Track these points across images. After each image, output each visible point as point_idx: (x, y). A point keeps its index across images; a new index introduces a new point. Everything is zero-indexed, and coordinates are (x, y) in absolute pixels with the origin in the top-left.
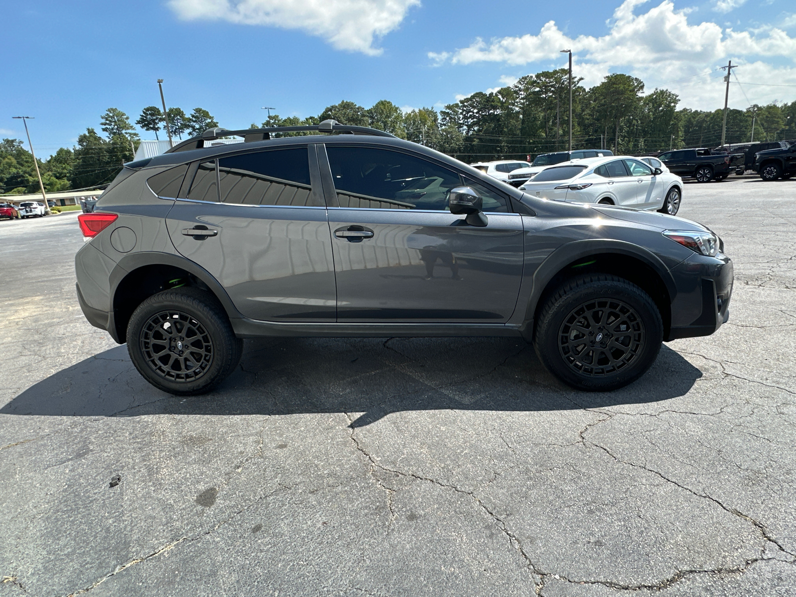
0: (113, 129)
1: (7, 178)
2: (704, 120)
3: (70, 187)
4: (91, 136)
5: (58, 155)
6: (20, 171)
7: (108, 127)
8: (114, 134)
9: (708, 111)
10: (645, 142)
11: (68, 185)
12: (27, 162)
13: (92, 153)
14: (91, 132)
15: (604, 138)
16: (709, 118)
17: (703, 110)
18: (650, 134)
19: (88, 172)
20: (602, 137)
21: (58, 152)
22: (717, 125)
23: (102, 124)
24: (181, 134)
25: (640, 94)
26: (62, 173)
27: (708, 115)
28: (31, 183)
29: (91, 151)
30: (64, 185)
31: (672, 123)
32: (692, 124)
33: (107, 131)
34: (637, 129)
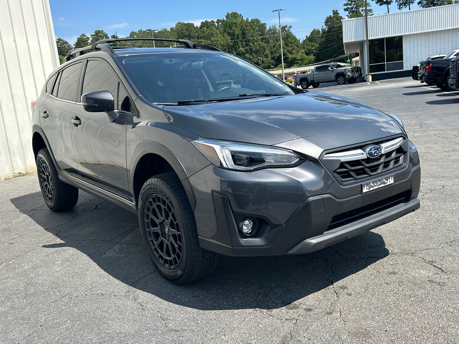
0: (352, 8)
1: (277, 57)
3: (314, 61)
4: (334, 16)
5: (311, 35)
6: (285, 50)
7: (349, 6)
8: (353, 12)
11: (313, 60)
12: (291, 43)
13: (333, 31)
14: (335, 13)
19: (328, 47)
21: (311, 32)
23: (345, 5)
24: (411, 5)
26: (311, 50)
28: (289, 60)
29: (332, 30)
30: (310, 60)
33: (347, 10)
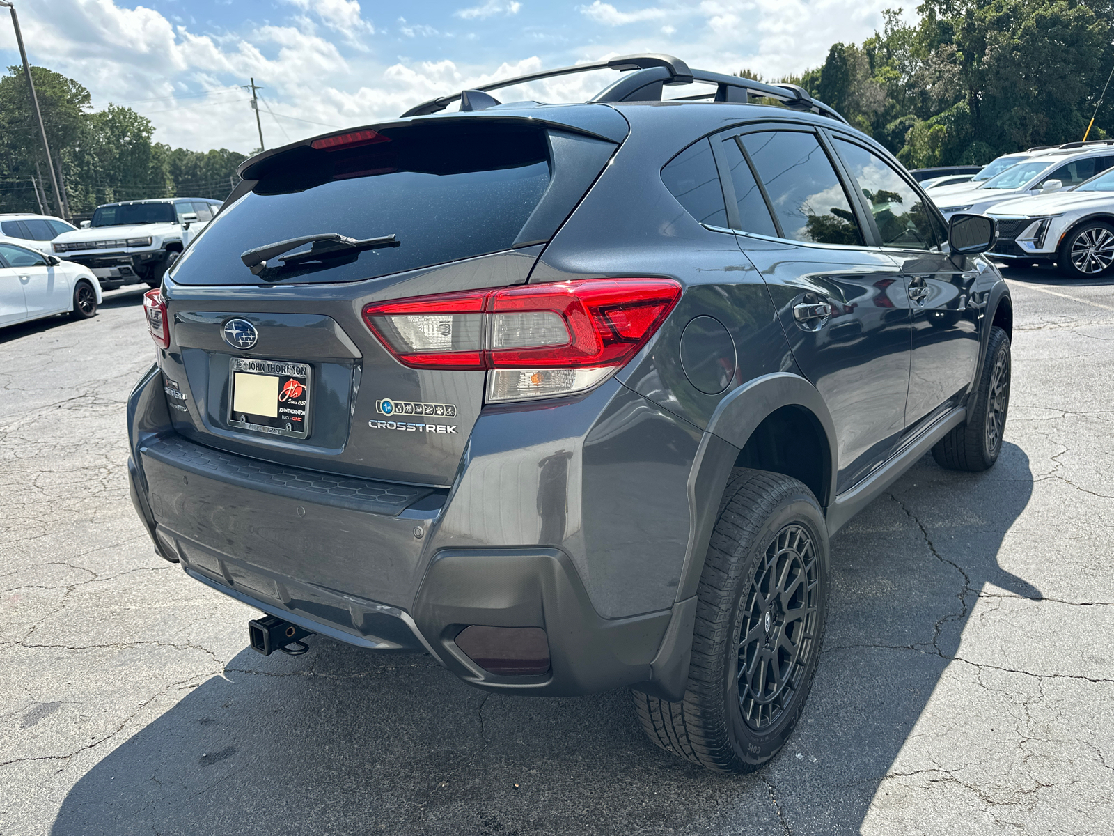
2: (196, 164)
9: (199, 152)
10: (115, 195)
15: (37, 183)
16: (202, 162)
17: (191, 149)
18: (121, 180)
20: (33, 180)
22: (217, 174)
25: (86, 110)
27: (200, 157)
31: (151, 165)
32: (180, 170)
34: (95, 171)
